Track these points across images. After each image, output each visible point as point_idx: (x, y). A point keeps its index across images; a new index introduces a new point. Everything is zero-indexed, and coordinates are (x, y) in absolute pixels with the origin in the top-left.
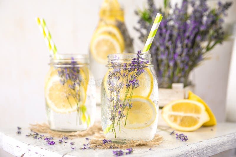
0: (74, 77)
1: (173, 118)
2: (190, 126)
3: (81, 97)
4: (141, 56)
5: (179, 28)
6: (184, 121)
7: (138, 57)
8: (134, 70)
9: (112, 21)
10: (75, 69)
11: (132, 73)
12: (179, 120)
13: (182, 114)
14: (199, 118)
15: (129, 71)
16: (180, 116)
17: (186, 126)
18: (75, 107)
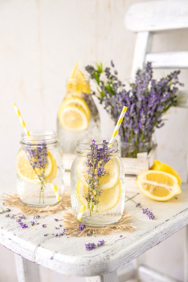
1: (146, 186)
2: (161, 196)
5: (142, 101)
6: (156, 191)
12: (152, 189)
13: (155, 184)
14: (171, 189)
16: (153, 186)
17: (158, 196)
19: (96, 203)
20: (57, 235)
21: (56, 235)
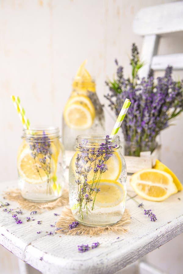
0: (45, 151)
1: (141, 187)
2: (158, 196)
3: (51, 170)
4: (109, 141)
5: (147, 100)
6: (152, 191)
7: (107, 141)
8: (102, 154)
9: (84, 92)
10: (47, 144)
11: (100, 158)
12: (147, 189)
13: (150, 183)
14: (166, 189)
15: (97, 156)
16: (148, 186)
17: (154, 196)
18: (45, 178)
19: (89, 201)
20: (51, 234)
21: (49, 233)
